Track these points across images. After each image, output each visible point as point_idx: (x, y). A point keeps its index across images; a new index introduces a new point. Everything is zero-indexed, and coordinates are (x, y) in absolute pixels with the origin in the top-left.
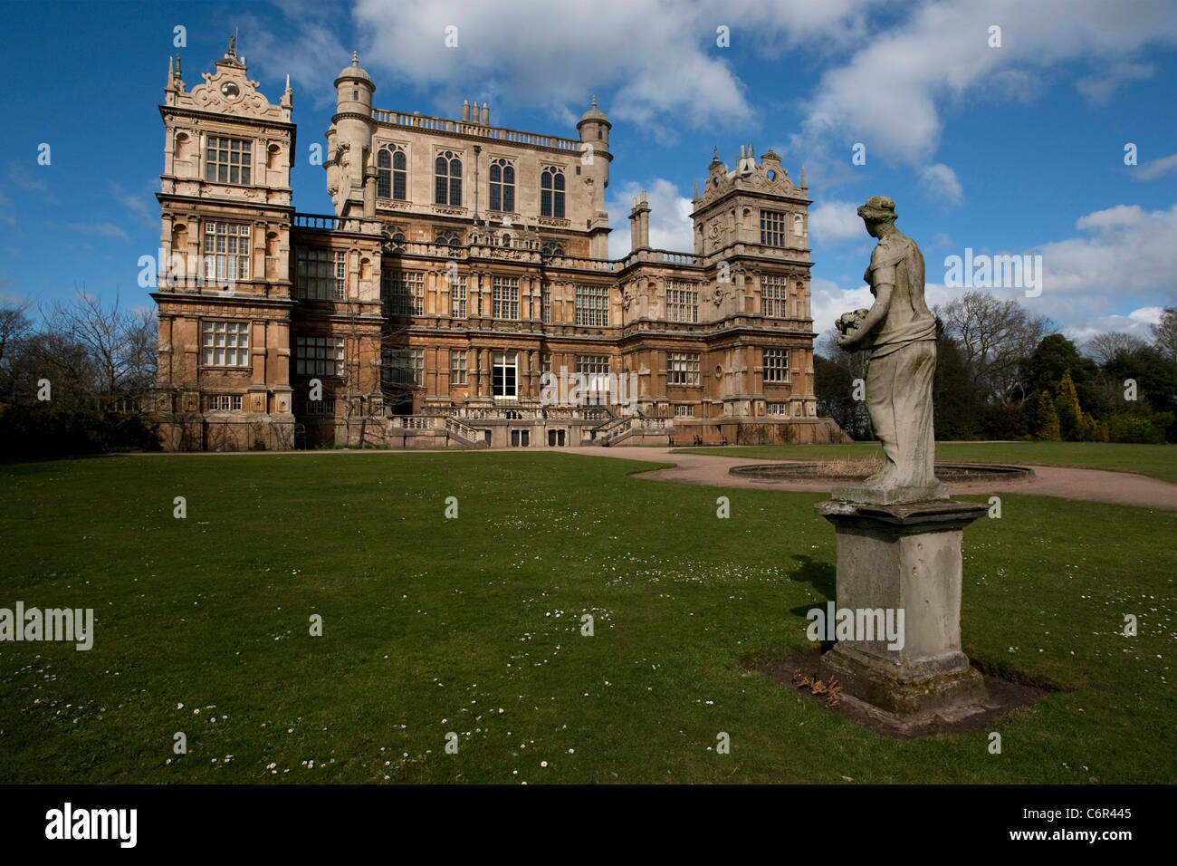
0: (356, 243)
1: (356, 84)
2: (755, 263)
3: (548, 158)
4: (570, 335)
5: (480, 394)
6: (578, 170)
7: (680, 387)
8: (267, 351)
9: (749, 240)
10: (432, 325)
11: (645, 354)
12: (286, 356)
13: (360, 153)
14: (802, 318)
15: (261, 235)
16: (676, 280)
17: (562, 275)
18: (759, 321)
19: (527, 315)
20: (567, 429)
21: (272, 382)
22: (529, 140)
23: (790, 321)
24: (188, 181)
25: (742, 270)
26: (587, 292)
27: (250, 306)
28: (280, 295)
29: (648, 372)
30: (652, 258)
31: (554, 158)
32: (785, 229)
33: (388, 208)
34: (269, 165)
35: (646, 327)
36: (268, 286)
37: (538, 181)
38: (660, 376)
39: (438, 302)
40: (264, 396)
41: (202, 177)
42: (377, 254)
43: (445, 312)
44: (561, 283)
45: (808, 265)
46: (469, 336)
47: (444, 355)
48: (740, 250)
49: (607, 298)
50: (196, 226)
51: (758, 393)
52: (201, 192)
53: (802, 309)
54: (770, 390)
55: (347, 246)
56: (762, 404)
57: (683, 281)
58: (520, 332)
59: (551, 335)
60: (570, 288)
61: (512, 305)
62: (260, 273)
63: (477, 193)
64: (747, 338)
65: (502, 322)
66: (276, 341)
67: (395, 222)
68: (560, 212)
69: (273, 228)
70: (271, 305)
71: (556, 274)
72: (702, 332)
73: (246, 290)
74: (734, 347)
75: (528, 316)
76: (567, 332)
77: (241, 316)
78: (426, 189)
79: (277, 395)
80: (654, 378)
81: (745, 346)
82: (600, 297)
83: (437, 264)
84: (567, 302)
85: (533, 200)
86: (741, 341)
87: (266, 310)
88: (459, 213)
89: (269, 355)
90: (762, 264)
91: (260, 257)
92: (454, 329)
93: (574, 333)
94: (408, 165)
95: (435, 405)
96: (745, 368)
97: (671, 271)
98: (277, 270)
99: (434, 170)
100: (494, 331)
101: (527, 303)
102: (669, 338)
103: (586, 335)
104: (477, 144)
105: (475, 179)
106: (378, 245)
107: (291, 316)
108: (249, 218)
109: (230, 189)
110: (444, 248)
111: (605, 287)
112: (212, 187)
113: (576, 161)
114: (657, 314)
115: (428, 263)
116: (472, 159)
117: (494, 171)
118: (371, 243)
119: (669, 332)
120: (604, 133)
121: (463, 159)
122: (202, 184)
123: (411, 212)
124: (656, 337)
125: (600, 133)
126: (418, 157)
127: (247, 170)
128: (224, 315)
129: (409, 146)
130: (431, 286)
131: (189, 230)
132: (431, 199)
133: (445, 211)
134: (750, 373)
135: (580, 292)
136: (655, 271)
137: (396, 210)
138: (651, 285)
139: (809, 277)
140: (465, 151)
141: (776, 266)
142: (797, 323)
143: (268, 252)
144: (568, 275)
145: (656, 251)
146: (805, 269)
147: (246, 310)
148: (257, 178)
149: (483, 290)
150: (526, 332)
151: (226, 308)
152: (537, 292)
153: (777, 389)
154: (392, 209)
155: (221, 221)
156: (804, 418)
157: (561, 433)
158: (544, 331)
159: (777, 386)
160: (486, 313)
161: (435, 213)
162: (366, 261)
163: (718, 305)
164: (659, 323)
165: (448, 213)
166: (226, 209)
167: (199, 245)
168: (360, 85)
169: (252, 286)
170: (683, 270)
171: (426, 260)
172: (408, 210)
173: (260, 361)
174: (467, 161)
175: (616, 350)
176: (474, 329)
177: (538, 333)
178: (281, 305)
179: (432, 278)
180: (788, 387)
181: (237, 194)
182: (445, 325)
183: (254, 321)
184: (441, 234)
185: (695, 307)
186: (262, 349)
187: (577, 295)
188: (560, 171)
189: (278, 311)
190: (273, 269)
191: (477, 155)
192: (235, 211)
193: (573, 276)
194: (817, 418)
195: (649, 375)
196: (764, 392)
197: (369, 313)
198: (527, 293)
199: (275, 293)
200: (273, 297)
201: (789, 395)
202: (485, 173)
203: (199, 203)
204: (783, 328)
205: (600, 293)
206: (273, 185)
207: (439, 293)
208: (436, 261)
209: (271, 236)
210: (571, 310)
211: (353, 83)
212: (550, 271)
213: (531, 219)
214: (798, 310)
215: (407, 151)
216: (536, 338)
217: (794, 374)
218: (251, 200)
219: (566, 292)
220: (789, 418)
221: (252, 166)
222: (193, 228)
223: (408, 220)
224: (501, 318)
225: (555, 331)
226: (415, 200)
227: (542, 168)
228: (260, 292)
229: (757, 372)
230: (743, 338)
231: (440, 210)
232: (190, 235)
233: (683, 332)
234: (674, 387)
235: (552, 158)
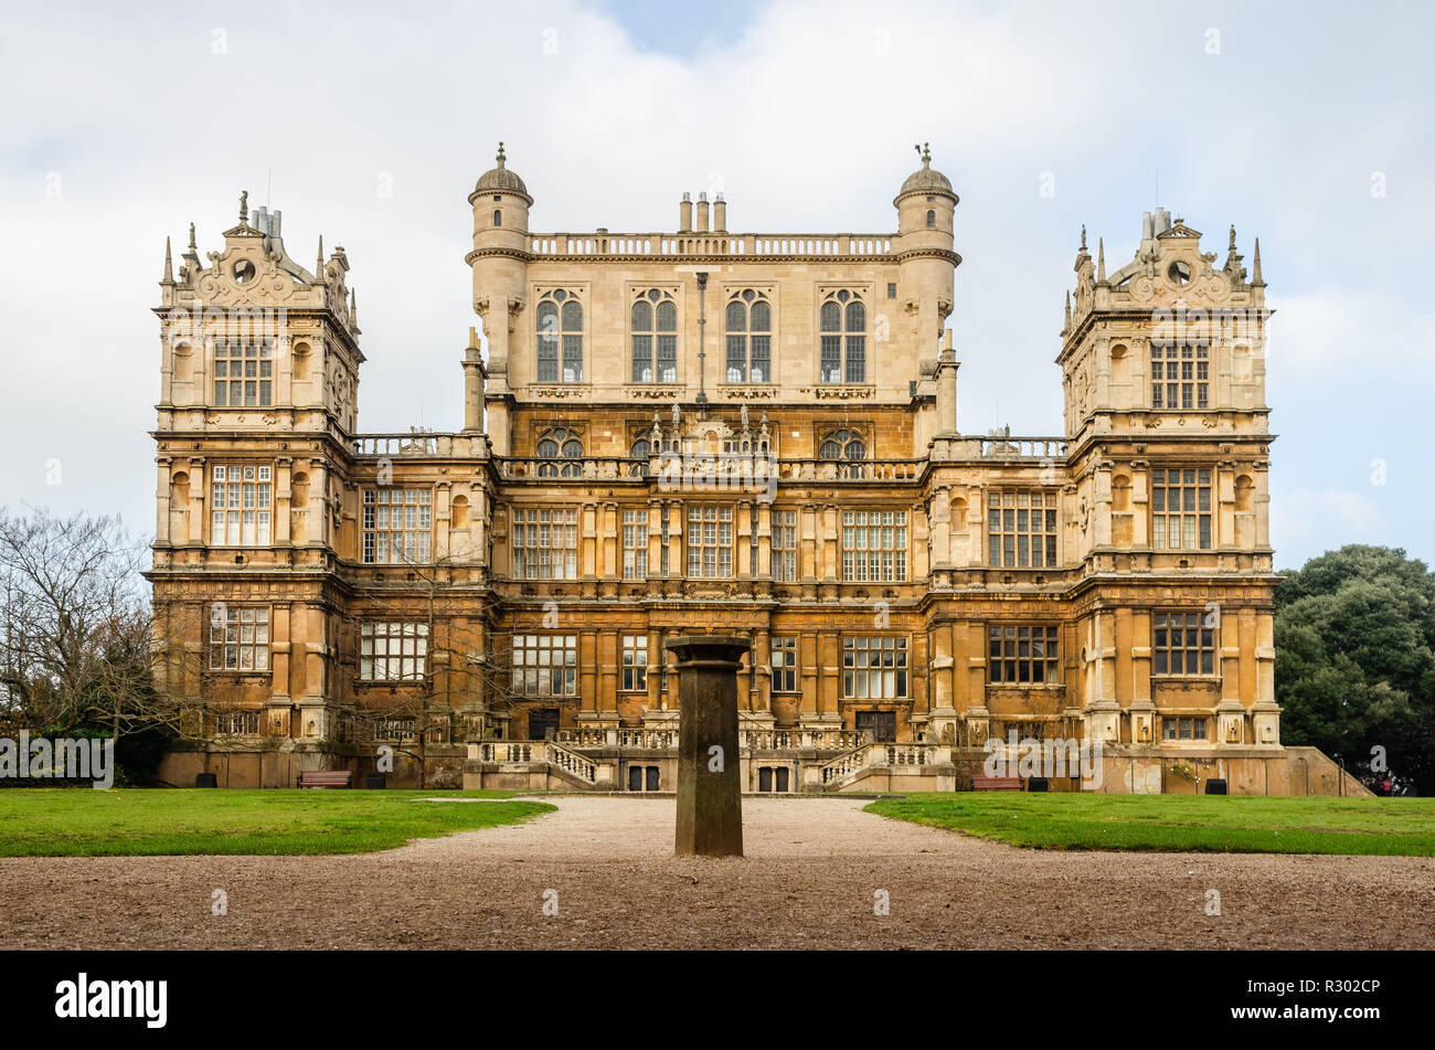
0: (444, 473)
1: (497, 198)
2: (1133, 449)
3: (833, 276)
4: (830, 599)
5: (664, 706)
6: (892, 290)
7: (1017, 689)
8: (291, 646)
9: (1122, 405)
10: (589, 593)
11: (943, 631)
12: (318, 653)
13: (505, 313)
14: (1247, 546)
15: (285, 476)
16: (1009, 490)
17: (816, 492)
18: (1142, 561)
19: (745, 568)
20: (791, 766)
21: (300, 693)
22: (797, 248)
23: (1217, 555)
24: (190, 410)
25: (1106, 465)
26: (864, 519)
27: (270, 583)
28: (310, 565)
29: (948, 662)
30: (960, 452)
31: (844, 275)
32: (1210, 372)
33: (553, 400)
34: (296, 374)
35: (944, 580)
36: (293, 553)
37: (813, 318)
38: (973, 669)
39: (600, 556)
40: (285, 712)
41: (209, 402)
42: (476, 488)
43: (610, 570)
44: (817, 508)
45: (1264, 441)
46: (647, 609)
47: (609, 641)
48: (1103, 426)
49: (903, 528)
50: (200, 472)
51: (1141, 698)
52: (207, 422)
53: (1247, 528)
54: (1168, 693)
55: (431, 478)
56: (1147, 720)
57: (1023, 490)
58: (733, 600)
59: (795, 601)
60: (830, 517)
61: (720, 553)
62: (283, 535)
63: (702, 355)
64: (1116, 594)
65: (702, 583)
66: (305, 631)
67: (566, 422)
68: (856, 370)
69: (302, 466)
70: (296, 580)
71: (803, 493)
72: (1062, 583)
73: (265, 559)
74: (1091, 614)
75: (748, 571)
76: (824, 595)
77: (258, 598)
78: (615, 360)
79: (304, 713)
80: (961, 674)
81: (1110, 609)
82: (890, 527)
83: (597, 491)
84: (826, 541)
85: (804, 357)
86: (1101, 599)
87: (291, 587)
88: (671, 394)
89: (295, 652)
90: (1152, 449)
91: (284, 510)
92: (626, 600)
93: (839, 596)
94: (586, 323)
95: (592, 726)
96: (1111, 651)
97: (997, 474)
98: (306, 528)
99: (629, 325)
100: (688, 599)
101: (745, 549)
102: (988, 597)
103: (860, 599)
104: (703, 268)
105: (698, 331)
106: (478, 473)
107: (324, 594)
108: (268, 454)
109: (245, 415)
110: (608, 464)
111: (899, 508)
112: (220, 415)
113: (885, 274)
114: (969, 556)
115: (583, 492)
116: (695, 296)
117: (734, 313)
118: (468, 471)
119: (993, 587)
120: (940, 214)
121: (679, 299)
122: (206, 411)
123: (592, 402)
124: (965, 598)
125: (931, 214)
126: (601, 305)
127: (266, 385)
128: (234, 598)
129: (587, 289)
130: (588, 530)
131: (191, 480)
132: (623, 374)
133: (648, 393)
134: (1124, 661)
135: (850, 521)
136: (963, 476)
137: (565, 400)
138: (956, 502)
139: (1266, 465)
140: (682, 285)
141: (1185, 448)
142: (1231, 560)
143: (294, 501)
144: (827, 493)
145: (967, 440)
146: (1256, 448)
147: (264, 589)
148: (280, 397)
149: (670, 532)
150: (744, 598)
151: (237, 587)
152: (764, 528)
153: (1185, 689)
154: (560, 400)
155: (231, 460)
156: (1249, 747)
157: (783, 771)
158: (775, 595)
159: (1186, 686)
160: (675, 567)
161: (631, 400)
162: (461, 498)
163: (1084, 531)
164: (971, 572)
165: (655, 397)
166: (238, 445)
167: (203, 499)
168: (504, 198)
169: (271, 554)
170: (1023, 468)
171: (580, 486)
172: (585, 399)
173: (282, 662)
174: (685, 303)
175: (917, 624)
176: (654, 597)
177: (765, 599)
178: (313, 579)
179: (589, 516)
180: (1216, 687)
181: (254, 423)
182: (610, 593)
183: (275, 604)
184: (643, 431)
185: (1052, 539)
186: (284, 645)
187: (846, 528)
188: (856, 295)
189: (307, 587)
190: (302, 526)
191: (704, 288)
192: (250, 446)
193: (837, 493)
194: (1280, 748)
195: (951, 669)
196: (1153, 697)
197: (464, 582)
198: (745, 529)
199: (305, 561)
200: (302, 568)
201: (1216, 703)
202: (716, 319)
203: (203, 439)
204: (1203, 570)
205: (890, 519)
206: (301, 403)
207: (600, 540)
208: (595, 486)
209: (298, 478)
210: (831, 555)
211: (492, 197)
212: (792, 488)
213: (802, 391)
214: (1236, 531)
215: (584, 299)
216: (763, 609)
217: (1225, 659)
218: (273, 428)
219: (823, 524)
220: (1214, 747)
221: (272, 378)
222: (196, 475)
223: (584, 415)
224: (701, 577)
225: (802, 595)
226: (598, 380)
227: (822, 296)
228: (283, 561)
229: (1137, 659)
230: (1106, 593)
231: (639, 394)
232: (192, 487)
233: (1025, 586)
234: (1003, 689)
235: (839, 274)
